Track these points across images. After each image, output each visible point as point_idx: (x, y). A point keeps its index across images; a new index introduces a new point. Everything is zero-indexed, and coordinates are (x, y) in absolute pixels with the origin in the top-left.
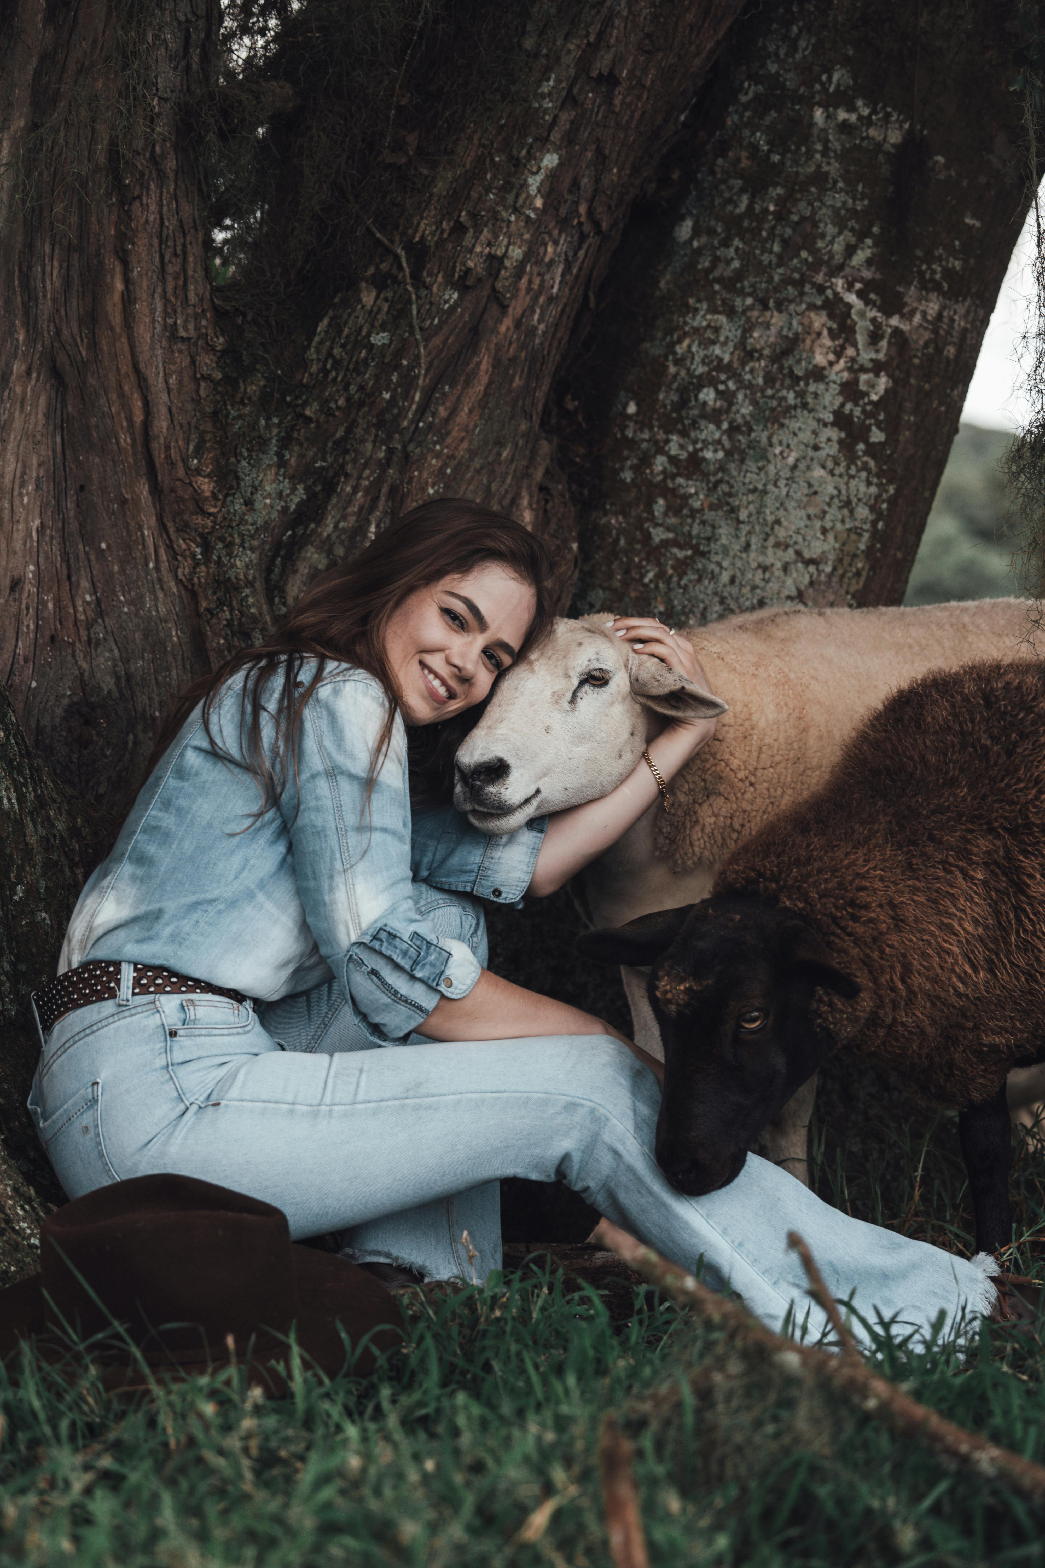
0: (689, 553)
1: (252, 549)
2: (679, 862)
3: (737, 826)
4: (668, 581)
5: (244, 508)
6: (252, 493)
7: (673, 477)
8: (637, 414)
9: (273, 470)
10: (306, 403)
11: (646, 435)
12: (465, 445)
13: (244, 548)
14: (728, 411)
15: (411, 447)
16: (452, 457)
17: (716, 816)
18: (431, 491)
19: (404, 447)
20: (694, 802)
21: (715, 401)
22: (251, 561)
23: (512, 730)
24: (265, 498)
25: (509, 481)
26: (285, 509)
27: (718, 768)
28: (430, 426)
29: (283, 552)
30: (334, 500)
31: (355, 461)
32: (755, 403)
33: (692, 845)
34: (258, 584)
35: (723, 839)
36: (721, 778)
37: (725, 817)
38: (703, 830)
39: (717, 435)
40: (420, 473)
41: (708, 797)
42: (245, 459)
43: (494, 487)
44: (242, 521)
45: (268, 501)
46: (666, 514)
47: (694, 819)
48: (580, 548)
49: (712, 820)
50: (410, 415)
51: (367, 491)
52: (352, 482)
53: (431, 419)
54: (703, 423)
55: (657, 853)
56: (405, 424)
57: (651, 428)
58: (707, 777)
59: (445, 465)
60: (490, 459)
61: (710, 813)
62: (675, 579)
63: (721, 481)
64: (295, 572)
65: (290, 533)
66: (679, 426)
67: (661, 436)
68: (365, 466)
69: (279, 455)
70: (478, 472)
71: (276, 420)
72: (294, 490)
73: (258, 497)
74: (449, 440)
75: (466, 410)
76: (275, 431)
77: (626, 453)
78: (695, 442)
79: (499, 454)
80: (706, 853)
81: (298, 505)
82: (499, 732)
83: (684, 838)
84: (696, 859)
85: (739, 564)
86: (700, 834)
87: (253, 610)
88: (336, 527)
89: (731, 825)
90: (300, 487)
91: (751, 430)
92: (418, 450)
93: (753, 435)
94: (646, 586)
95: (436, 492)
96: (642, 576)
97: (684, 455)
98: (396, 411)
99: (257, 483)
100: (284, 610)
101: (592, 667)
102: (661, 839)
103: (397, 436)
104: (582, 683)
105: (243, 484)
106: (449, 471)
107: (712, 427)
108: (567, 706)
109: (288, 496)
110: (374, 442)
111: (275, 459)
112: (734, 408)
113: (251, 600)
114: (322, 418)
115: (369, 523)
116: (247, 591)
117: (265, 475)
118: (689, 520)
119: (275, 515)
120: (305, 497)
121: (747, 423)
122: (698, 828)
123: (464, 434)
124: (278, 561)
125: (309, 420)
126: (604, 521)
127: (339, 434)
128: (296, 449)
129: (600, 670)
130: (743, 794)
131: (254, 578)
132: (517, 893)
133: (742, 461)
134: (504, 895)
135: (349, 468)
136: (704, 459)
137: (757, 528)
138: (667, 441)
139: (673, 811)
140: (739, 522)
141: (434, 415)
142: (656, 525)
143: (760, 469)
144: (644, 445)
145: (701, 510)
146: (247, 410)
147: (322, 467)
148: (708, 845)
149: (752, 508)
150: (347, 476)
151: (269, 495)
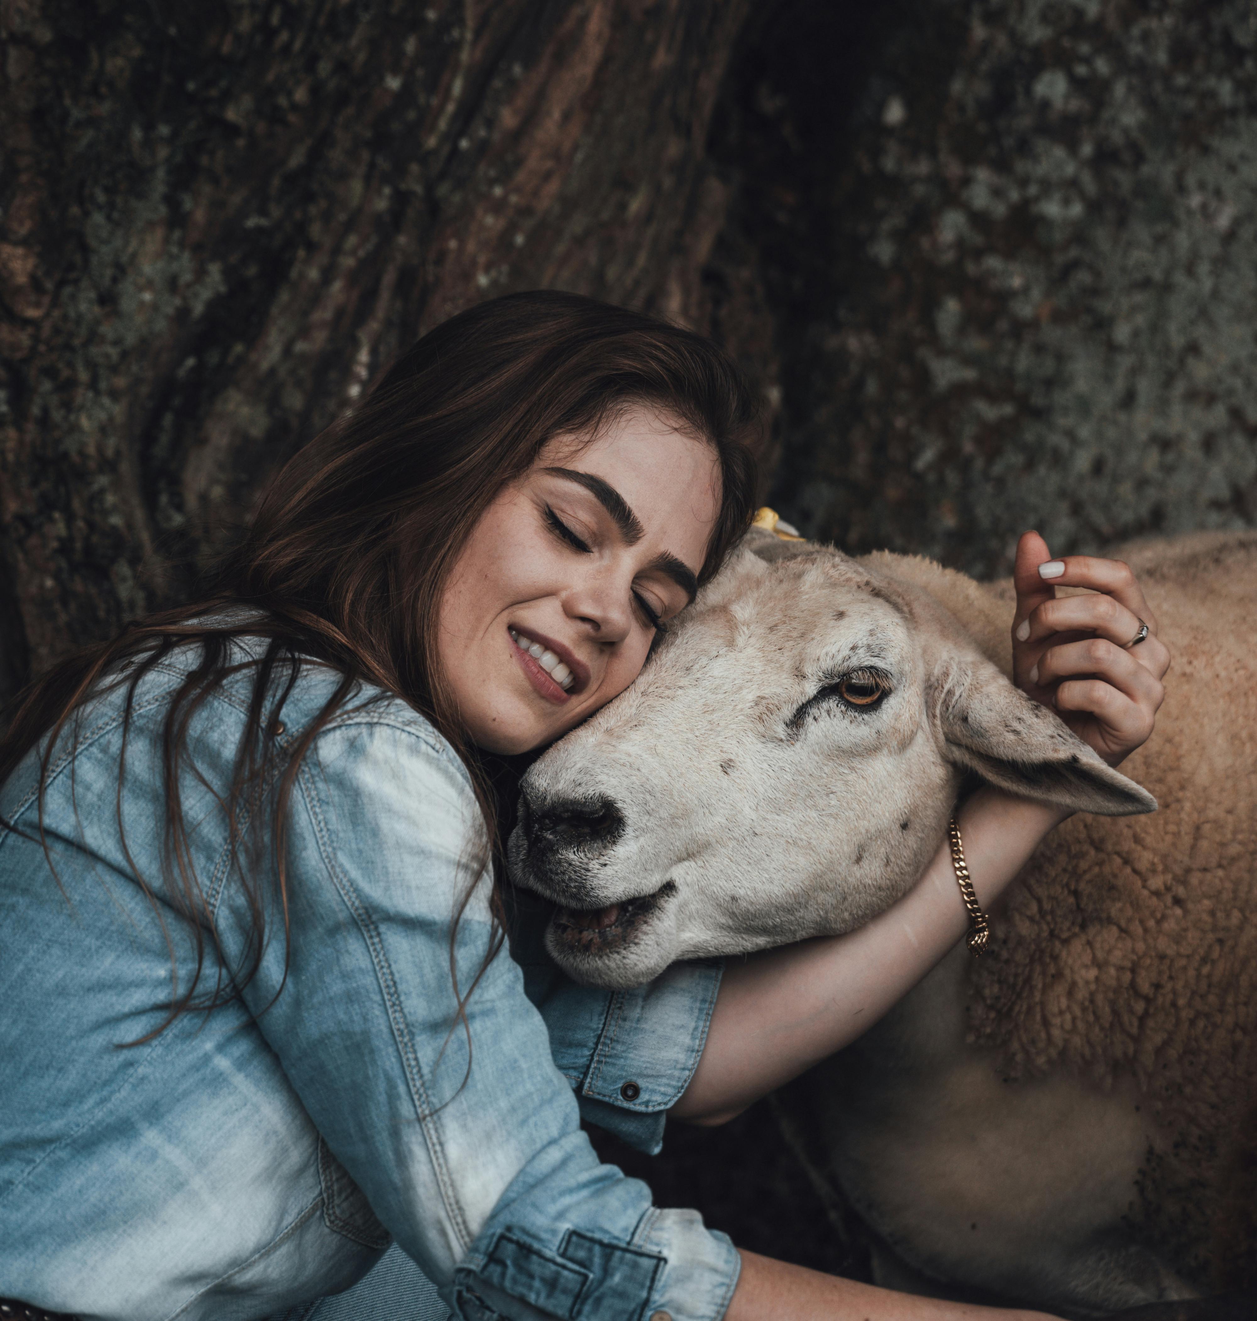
0: (1008, 409)
1: (114, 395)
2: (1019, 1057)
3: (1145, 987)
4: (965, 466)
5: (97, 310)
6: (115, 280)
7: (979, 254)
8: (907, 123)
9: (159, 233)
10: (227, 97)
11: (923, 167)
12: (553, 187)
13: (97, 392)
14: (1093, 119)
15: (443, 190)
16: (526, 211)
17: (1100, 965)
18: (483, 280)
19: (430, 188)
20: (1052, 935)
21: (1067, 97)
22: (111, 419)
23: (653, 751)
24: (141, 289)
25: (642, 260)
26: (183, 313)
27: (1107, 869)
28: (482, 148)
29: (177, 401)
30: (284, 296)
31: (327, 217)
32: (1150, 103)
33: (1046, 1023)
34: (125, 467)
35: (1115, 1013)
36: (1112, 888)
37: (1120, 969)
38: (1070, 993)
39: (1070, 169)
40: (462, 243)
41: (1083, 927)
42: (100, 208)
43: (612, 273)
44: (93, 337)
45: (147, 296)
46: (962, 330)
47: (1052, 970)
48: (787, 399)
49: (1093, 973)
50: (443, 124)
51: (353, 278)
52: (322, 259)
53: (482, 133)
54: (1040, 145)
55: (971, 1038)
56: (432, 142)
57: (933, 153)
58: (1082, 886)
59: (511, 228)
60: (605, 215)
61: (1087, 959)
62: (979, 463)
63: (1074, 265)
64: (203, 442)
65: (191, 362)
66: (992, 151)
67: (954, 169)
68: (349, 226)
69: (171, 201)
70: (579, 241)
71: (164, 130)
72: (201, 273)
73: (127, 286)
74: (520, 177)
75: (556, 114)
76: (163, 152)
77: (880, 204)
78: (1024, 182)
79: (623, 206)
80: (1077, 1041)
81: (211, 305)
82: (624, 746)
83: (1030, 1010)
84: (1053, 1053)
85: (1111, 433)
86: (1064, 1002)
87: (116, 520)
88: (287, 351)
89: (1133, 985)
90: (215, 270)
91: (1140, 158)
92: (457, 198)
93: (1146, 170)
94: (918, 477)
95: (494, 283)
96: (912, 456)
97: (1000, 210)
98: (411, 115)
99: (124, 259)
100: (178, 519)
101: (854, 662)
102: (979, 1011)
103: (415, 168)
104: (824, 693)
105: (94, 260)
106: (519, 240)
107: (1059, 152)
108: (781, 731)
109: (189, 285)
110: (367, 179)
111: (163, 210)
112: (1106, 114)
113: (110, 499)
114: (261, 127)
115: (355, 344)
116: (103, 480)
117: (142, 242)
118: (1009, 345)
119: (161, 325)
120: (223, 289)
121: (1133, 146)
122: (1060, 989)
123: (549, 164)
124: (168, 420)
125: (232, 130)
126: (832, 343)
127: (296, 160)
128: (207, 189)
129: (872, 669)
130: (1159, 922)
131: (118, 453)
132: (670, 1091)
133: (1122, 223)
134: (644, 1097)
135: (315, 230)
136: (1042, 220)
137: (1151, 361)
138: (967, 181)
139: (1005, 955)
140: (1112, 348)
141: (490, 123)
142: (942, 352)
143: (1160, 240)
144: (919, 190)
145: (1034, 324)
146: (104, 108)
147: (260, 230)
148: (1080, 1025)
149: (1140, 320)
150: (311, 247)
151: (150, 285)
